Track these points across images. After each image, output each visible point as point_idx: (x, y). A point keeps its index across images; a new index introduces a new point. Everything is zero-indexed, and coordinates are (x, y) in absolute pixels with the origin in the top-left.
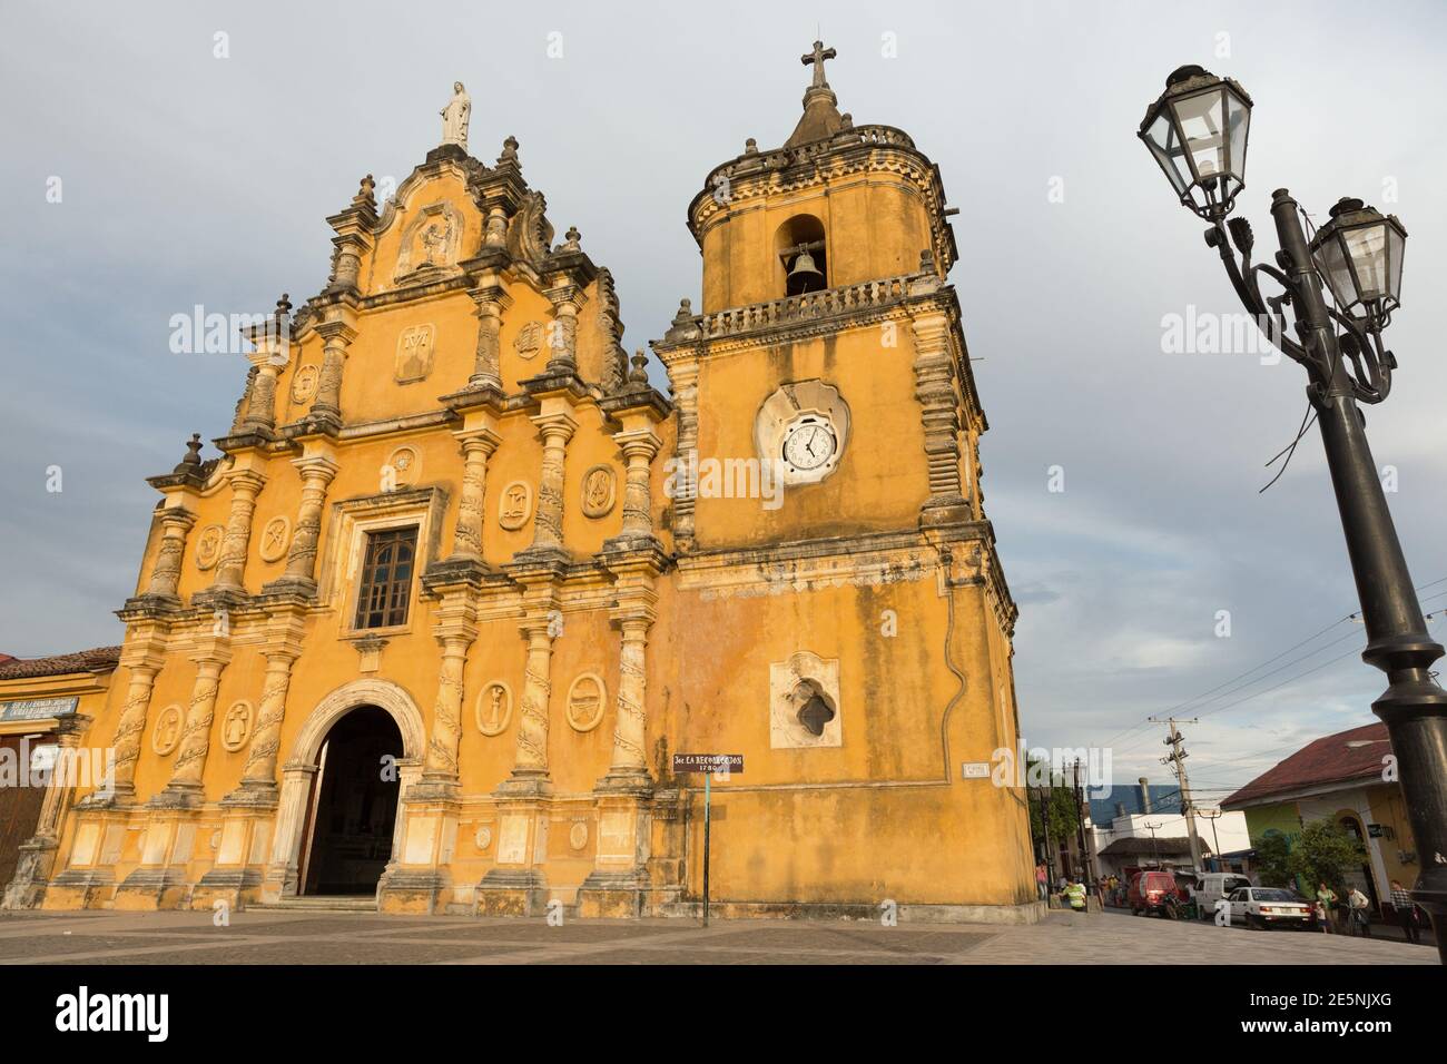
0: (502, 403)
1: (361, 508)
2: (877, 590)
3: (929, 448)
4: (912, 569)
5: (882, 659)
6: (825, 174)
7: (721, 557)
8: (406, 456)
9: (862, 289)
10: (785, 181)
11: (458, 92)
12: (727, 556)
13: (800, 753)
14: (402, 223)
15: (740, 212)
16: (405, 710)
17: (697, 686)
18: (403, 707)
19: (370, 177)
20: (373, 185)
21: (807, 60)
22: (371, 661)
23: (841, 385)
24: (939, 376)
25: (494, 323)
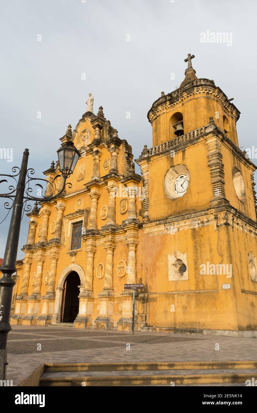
0: (99, 184)
1: (70, 217)
2: (197, 230)
3: (213, 182)
4: (207, 222)
5: (199, 252)
6: (182, 99)
7: (154, 223)
8: (80, 201)
9: (192, 133)
10: (171, 103)
11: (90, 96)
12: (155, 223)
13: (176, 282)
14: (78, 136)
15: (159, 115)
16: (81, 272)
17: (149, 263)
18: (80, 271)
19: (70, 125)
20: (71, 127)
21: (186, 61)
22: (73, 259)
23: (187, 165)
24: (215, 158)
25: (97, 161)
